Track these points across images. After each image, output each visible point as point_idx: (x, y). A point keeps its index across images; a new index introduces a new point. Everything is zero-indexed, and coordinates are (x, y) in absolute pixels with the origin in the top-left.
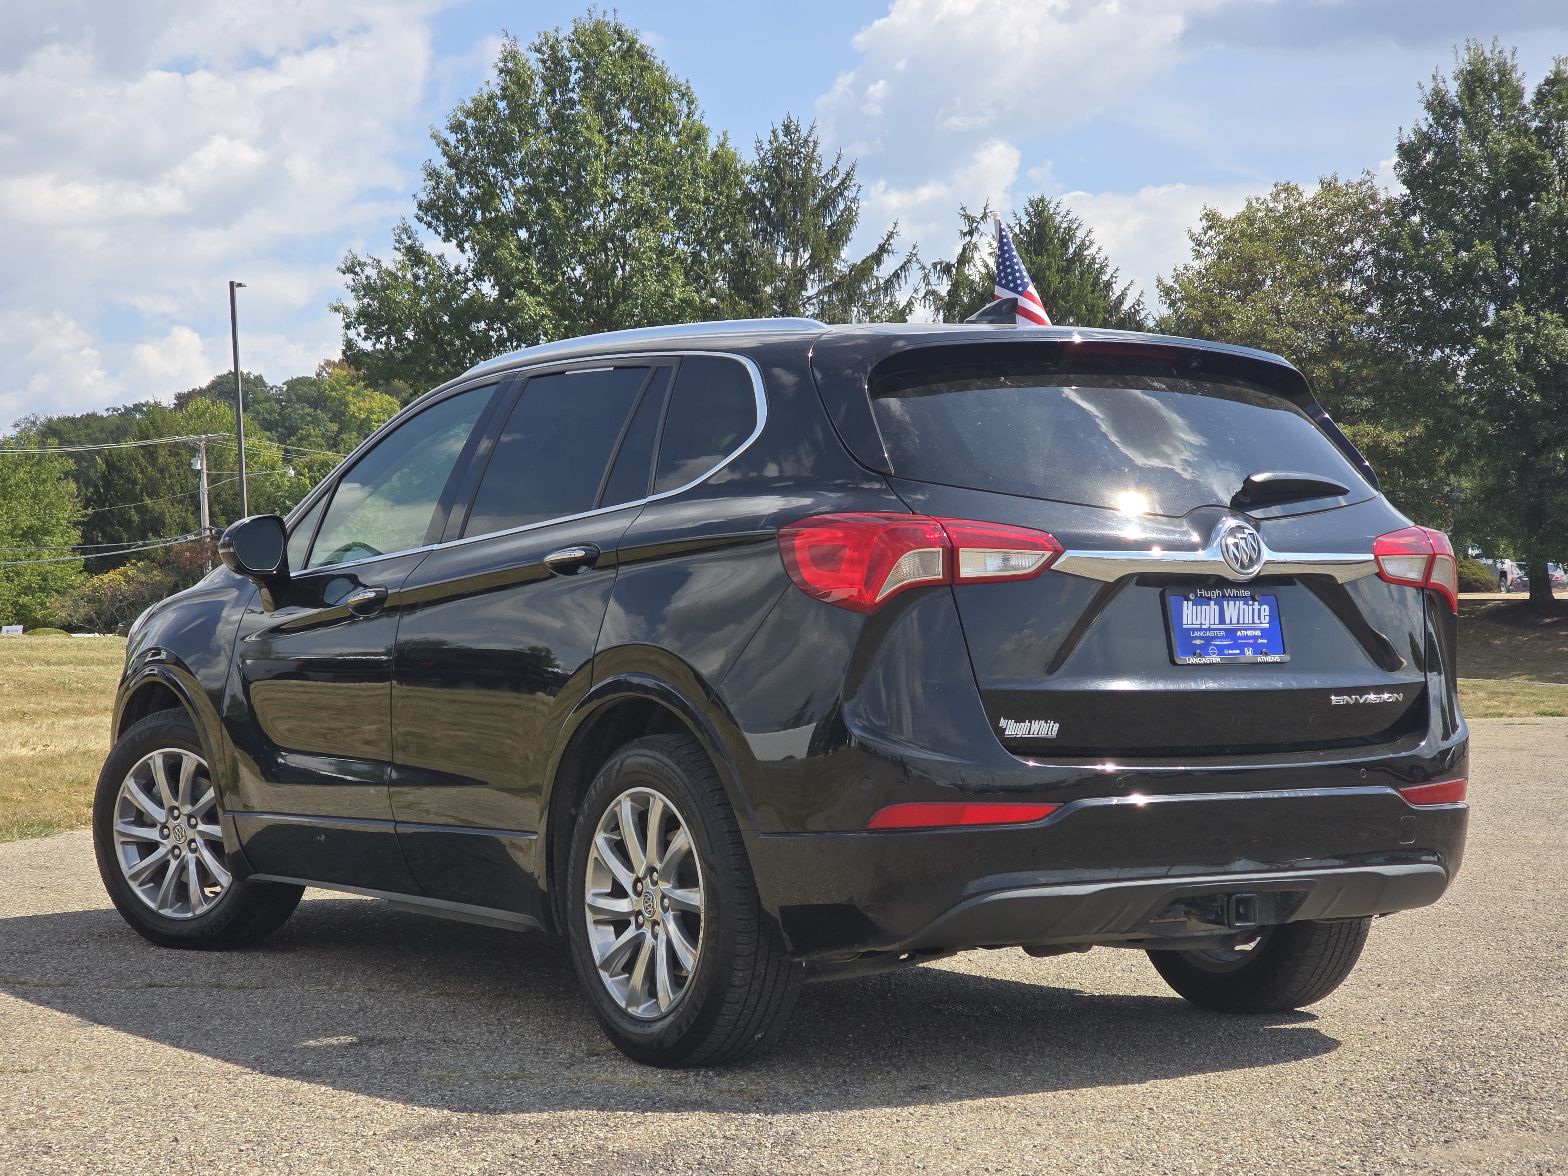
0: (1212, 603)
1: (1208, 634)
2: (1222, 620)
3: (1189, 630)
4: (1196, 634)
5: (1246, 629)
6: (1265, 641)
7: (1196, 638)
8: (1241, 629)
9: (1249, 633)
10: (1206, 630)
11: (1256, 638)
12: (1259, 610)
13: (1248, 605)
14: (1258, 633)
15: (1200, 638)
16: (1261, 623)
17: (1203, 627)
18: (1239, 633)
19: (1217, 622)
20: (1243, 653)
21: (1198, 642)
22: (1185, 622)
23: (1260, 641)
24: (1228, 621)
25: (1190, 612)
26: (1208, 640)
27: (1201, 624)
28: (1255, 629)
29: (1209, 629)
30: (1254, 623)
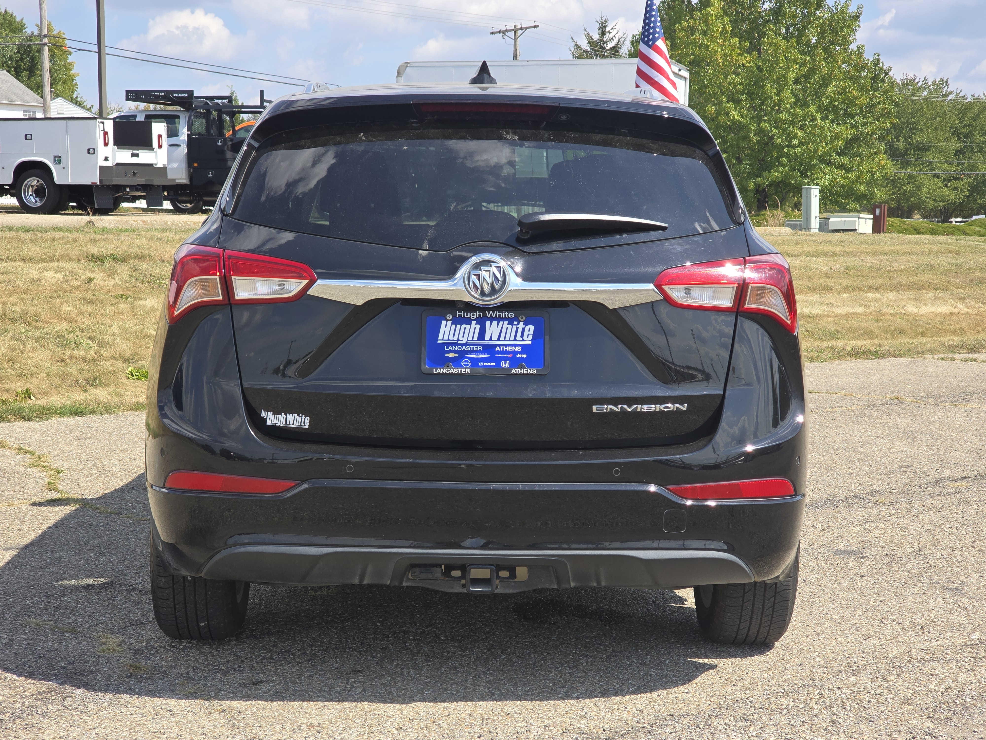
0: (474, 323)
1: (464, 348)
2: (482, 335)
3: (443, 345)
4: (450, 348)
5: (506, 345)
6: (525, 356)
7: (451, 351)
8: (499, 345)
9: (509, 349)
10: (462, 345)
11: (515, 353)
12: (523, 330)
13: (513, 325)
14: (519, 349)
15: (454, 352)
16: (523, 340)
17: (459, 342)
18: (498, 349)
19: (476, 338)
20: (498, 365)
21: (451, 355)
22: (440, 337)
23: (519, 355)
24: (487, 337)
25: (447, 330)
26: (462, 354)
27: (458, 340)
28: (515, 346)
29: (466, 345)
30: (515, 339)
